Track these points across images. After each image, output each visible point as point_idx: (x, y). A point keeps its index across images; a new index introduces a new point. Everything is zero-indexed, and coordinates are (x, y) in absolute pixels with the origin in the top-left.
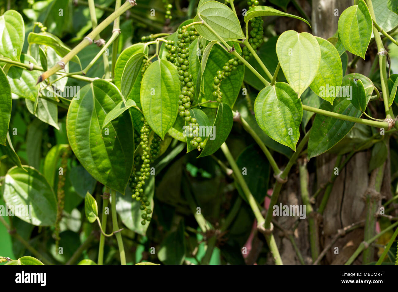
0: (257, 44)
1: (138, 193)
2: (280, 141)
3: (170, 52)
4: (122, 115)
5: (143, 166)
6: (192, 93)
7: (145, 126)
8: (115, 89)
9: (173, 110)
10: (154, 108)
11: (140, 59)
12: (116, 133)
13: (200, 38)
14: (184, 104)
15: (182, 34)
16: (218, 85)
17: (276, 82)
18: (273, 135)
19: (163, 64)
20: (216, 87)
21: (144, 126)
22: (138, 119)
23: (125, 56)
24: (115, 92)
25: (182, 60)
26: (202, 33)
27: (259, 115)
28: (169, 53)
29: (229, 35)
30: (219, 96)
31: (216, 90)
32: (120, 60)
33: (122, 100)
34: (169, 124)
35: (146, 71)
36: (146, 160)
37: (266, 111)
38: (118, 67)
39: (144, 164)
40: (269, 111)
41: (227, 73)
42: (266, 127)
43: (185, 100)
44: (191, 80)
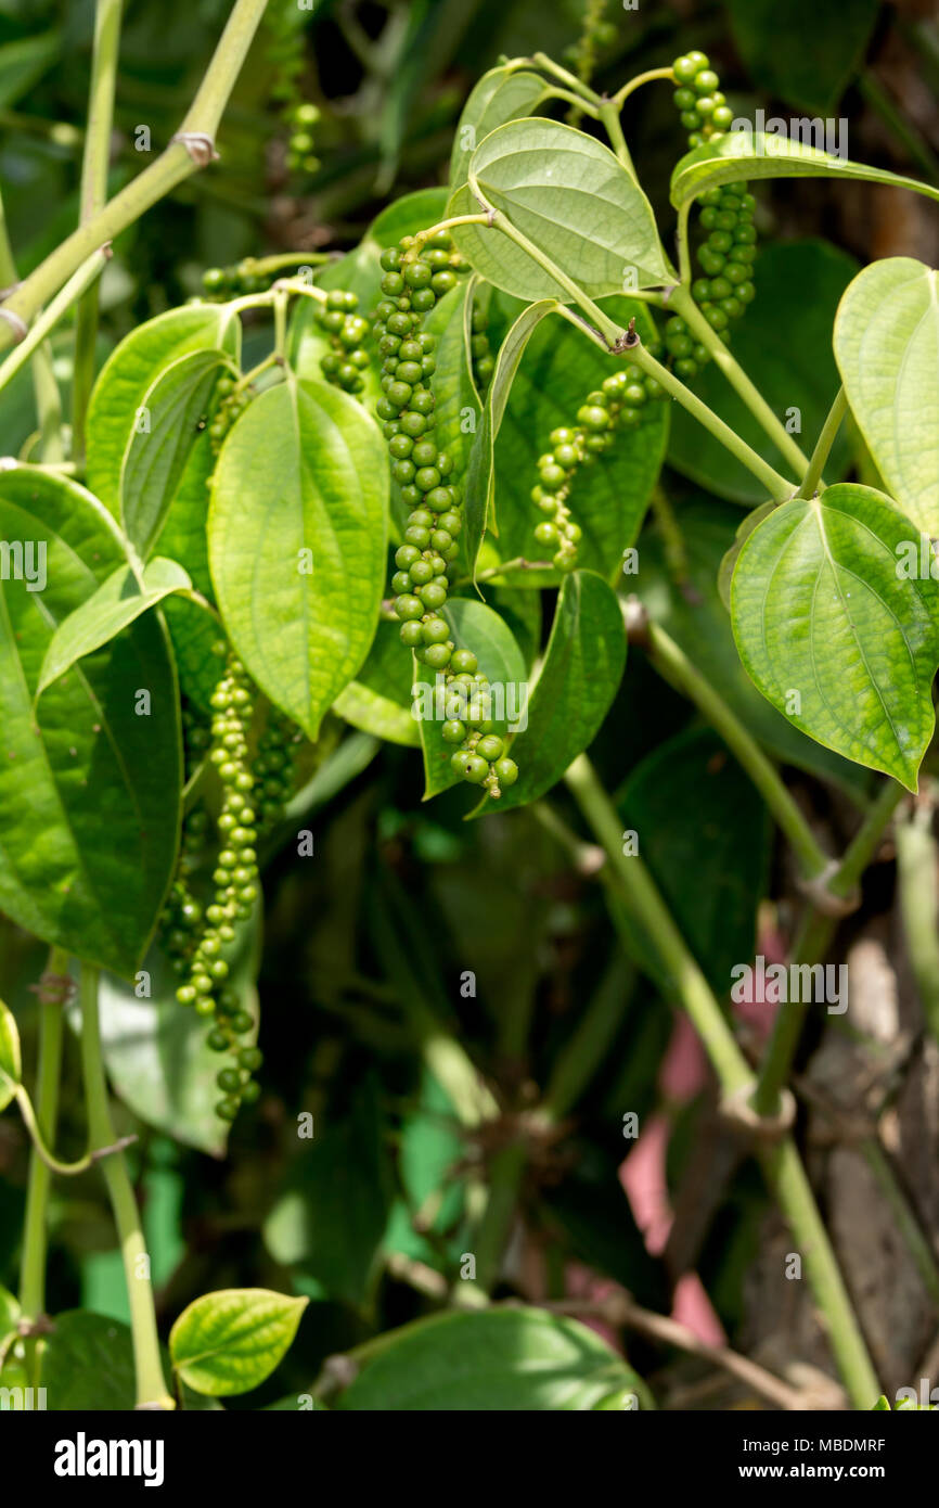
0: (729, 305)
1: (203, 982)
2: (849, 748)
3: (336, 342)
4: (127, 633)
5: (227, 857)
6: (454, 538)
7: (231, 681)
8: (94, 513)
9: (356, 604)
10: (272, 598)
11: (205, 378)
12: (98, 708)
13: (474, 282)
14: (417, 590)
15: (399, 272)
16: (561, 495)
17: (822, 485)
18: (816, 723)
19: (307, 397)
20: (547, 502)
21: (225, 679)
22: (193, 643)
23: (135, 363)
24: (91, 524)
25: (402, 389)
26: (485, 266)
27: (752, 635)
28: (334, 347)
29: (607, 270)
30: (566, 544)
31: (549, 516)
32: (108, 383)
33: (124, 561)
34: (339, 670)
35: (234, 431)
36: (240, 834)
37: (781, 615)
38: (100, 413)
39: (231, 849)
40: (797, 614)
41: (596, 441)
42: (782, 685)
43: (422, 568)
44: (444, 481)
